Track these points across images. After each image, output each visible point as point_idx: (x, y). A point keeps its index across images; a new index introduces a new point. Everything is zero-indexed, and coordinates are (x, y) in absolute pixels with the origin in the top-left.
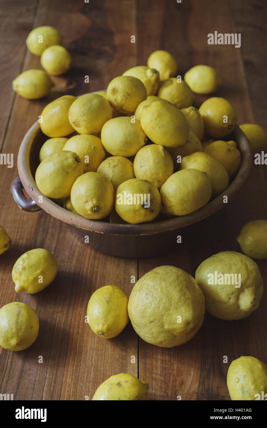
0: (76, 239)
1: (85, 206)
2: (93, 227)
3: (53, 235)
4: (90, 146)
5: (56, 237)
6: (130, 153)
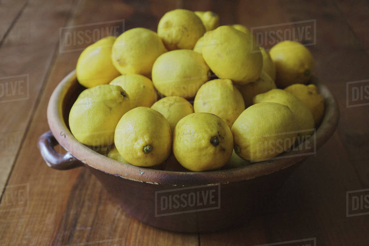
0: (119, 213)
1: (134, 145)
2: (143, 175)
3: (90, 208)
4: (139, 84)
5: (94, 210)
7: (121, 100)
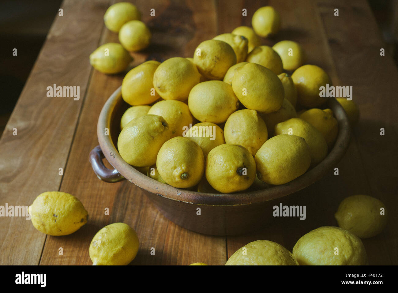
0: (158, 216)
1: (173, 172)
2: (181, 196)
3: (133, 211)
4: (177, 111)
5: (137, 213)
6: (220, 119)
7: (162, 130)
